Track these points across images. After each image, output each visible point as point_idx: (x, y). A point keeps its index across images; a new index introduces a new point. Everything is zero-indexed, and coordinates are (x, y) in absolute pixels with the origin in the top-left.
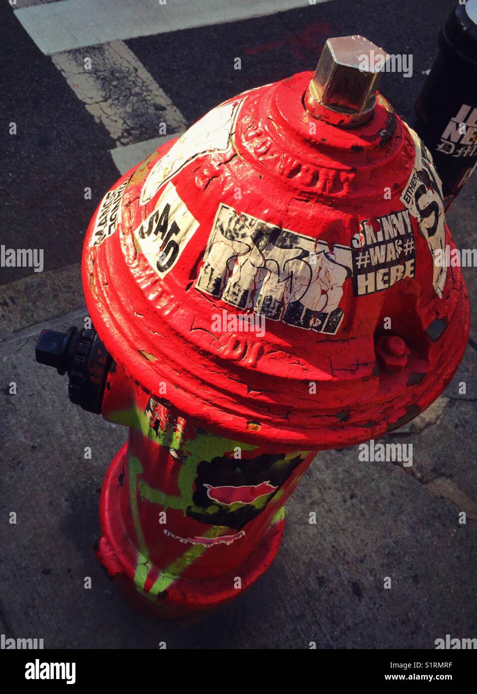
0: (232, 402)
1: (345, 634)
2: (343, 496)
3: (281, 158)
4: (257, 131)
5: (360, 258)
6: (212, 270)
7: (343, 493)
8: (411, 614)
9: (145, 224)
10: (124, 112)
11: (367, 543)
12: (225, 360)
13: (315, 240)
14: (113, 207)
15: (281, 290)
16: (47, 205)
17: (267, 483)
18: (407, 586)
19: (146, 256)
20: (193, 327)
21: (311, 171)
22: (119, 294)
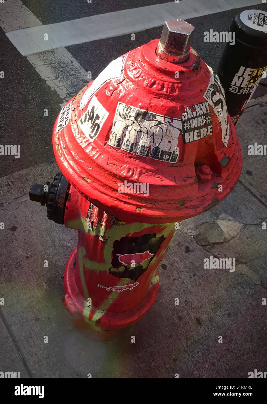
0: (128, 198)
1: (194, 345)
2: (190, 275)
3: (147, 78)
4: (135, 67)
5: (186, 125)
6: (116, 135)
7: (190, 274)
8: (228, 333)
9: (83, 117)
10: (67, 84)
11: (203, 298)
12: (124, 177)
13: (164, 116)
14: (66, 112)
15: (149, 142)
16: (28, 134)
17: (148, 252)
18: (225, 319)
19: (84, 132)
20: (108, 163)
21: (161, 84)
22: (72, 152)
